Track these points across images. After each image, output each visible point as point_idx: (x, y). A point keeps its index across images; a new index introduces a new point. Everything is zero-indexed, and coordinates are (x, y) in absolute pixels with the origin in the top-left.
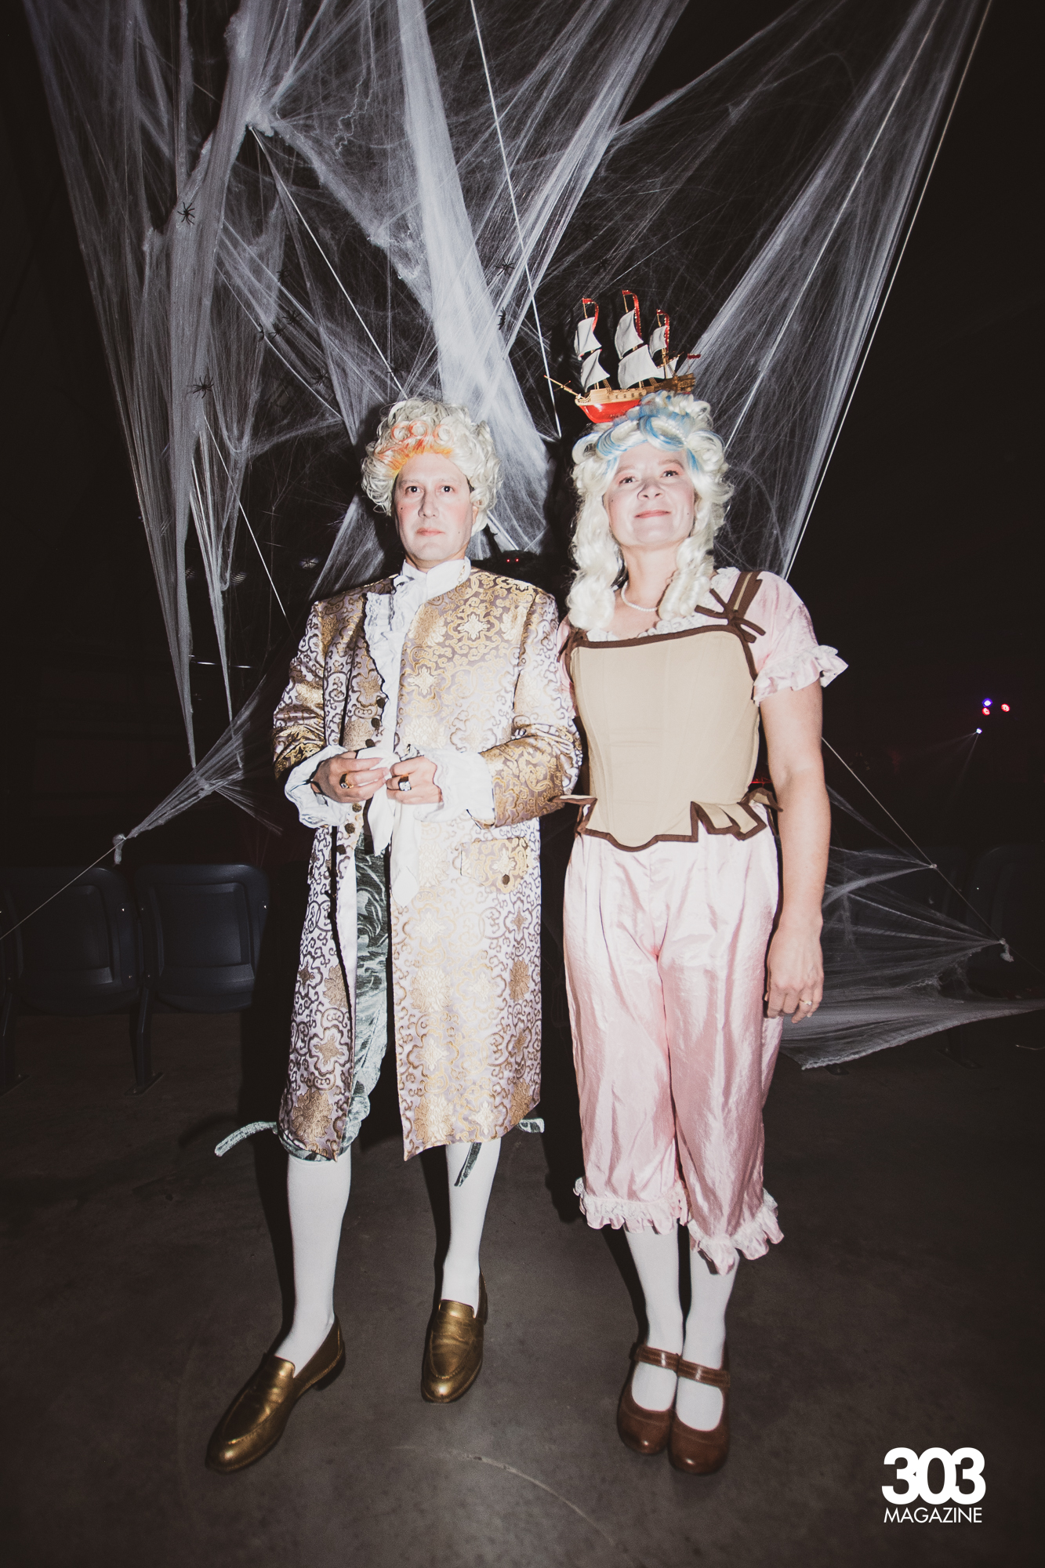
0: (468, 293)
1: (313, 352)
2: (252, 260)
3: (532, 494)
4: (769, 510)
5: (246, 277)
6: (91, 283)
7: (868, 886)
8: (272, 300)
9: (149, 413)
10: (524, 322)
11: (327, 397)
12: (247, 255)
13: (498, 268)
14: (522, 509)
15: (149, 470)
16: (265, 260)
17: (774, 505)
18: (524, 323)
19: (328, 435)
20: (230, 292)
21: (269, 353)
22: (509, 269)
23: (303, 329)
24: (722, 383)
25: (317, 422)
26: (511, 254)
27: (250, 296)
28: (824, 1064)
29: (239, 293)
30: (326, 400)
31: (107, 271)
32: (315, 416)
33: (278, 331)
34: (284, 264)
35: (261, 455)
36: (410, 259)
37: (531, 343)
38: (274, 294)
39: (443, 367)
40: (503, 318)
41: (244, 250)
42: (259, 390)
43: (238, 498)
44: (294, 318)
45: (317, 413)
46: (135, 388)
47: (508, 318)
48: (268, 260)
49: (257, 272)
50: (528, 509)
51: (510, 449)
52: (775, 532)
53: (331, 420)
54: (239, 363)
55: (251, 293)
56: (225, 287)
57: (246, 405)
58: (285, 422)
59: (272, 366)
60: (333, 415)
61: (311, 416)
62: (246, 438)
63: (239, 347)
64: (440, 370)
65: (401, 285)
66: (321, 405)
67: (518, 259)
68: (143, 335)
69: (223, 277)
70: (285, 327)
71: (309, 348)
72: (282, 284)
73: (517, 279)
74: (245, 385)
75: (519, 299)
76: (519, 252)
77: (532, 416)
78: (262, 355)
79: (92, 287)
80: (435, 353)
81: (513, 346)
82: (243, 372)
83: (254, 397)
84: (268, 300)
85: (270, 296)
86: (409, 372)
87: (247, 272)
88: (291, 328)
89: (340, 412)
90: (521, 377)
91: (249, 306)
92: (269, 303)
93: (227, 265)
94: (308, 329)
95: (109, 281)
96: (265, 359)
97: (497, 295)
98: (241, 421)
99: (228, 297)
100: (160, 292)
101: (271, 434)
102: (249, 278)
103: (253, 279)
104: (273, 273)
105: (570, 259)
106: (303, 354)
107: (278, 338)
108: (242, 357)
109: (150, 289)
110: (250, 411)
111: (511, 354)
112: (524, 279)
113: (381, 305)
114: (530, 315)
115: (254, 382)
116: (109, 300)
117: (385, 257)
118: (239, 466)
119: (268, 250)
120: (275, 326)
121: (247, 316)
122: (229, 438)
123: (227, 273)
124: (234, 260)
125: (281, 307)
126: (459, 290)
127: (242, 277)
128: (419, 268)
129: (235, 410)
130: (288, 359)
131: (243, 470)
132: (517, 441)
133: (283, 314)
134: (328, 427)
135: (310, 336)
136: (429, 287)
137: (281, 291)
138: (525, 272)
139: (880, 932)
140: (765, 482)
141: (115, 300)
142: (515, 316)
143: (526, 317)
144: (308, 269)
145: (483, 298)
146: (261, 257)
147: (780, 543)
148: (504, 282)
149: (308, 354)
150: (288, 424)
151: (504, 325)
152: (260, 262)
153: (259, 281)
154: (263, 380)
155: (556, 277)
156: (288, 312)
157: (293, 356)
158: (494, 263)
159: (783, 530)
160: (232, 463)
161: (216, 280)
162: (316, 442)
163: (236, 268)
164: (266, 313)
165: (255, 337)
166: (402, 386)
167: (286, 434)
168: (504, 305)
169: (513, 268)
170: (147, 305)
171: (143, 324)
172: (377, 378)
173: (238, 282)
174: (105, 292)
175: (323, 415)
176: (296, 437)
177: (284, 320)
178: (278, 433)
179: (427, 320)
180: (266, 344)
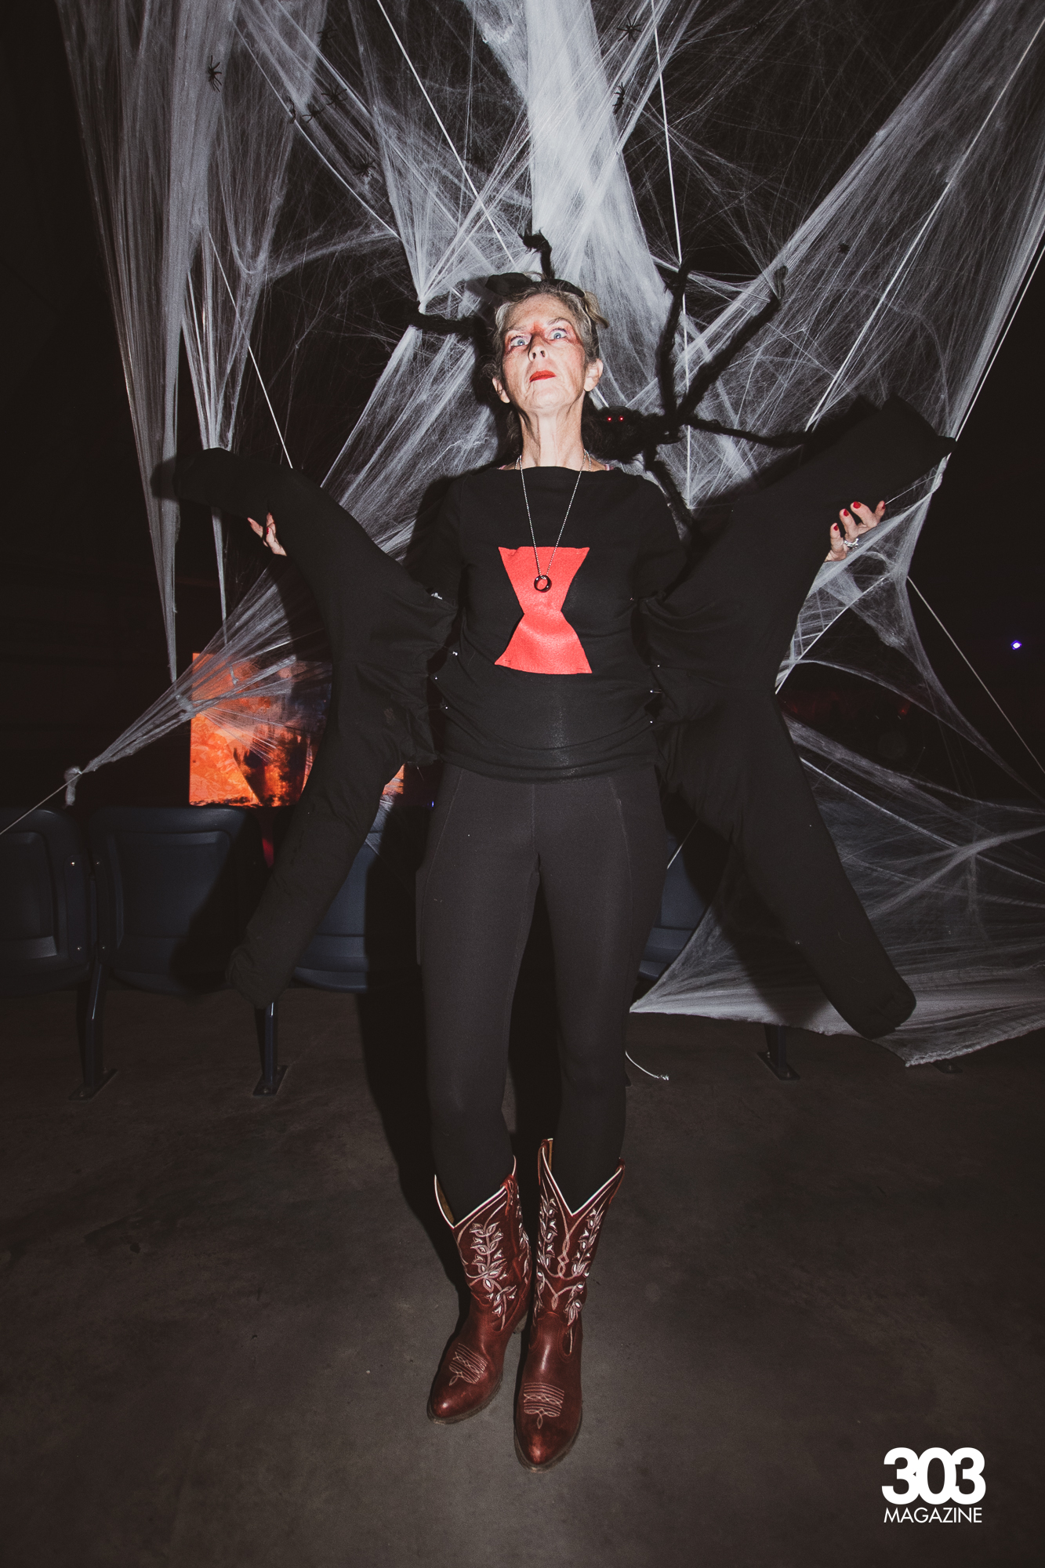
0: (576, 63)
1: (359, 144)
2: (283, 19)
3: (636, 338)
4: (936, 366)
5: (273, 42)
6: (67, 44)
7: (1002, 846)
8: (307, 73)
9: (138, 213)
10: (646, 104)
11: (372, 203)
12: (277, 14)
13: (620, 30)
14: (621, 358)
15: (134, 292)
16: (301, 22)
17: (945, 361)
18: (646, 108)
19: (373, 253)
20: (253, 61)
21: (299, 142)
22: (634, 32)
23: (347, 113)
24: (896, 197)
25: (358, 236)
26: (639, 12)
27: (279, 68)
28: (932, 1060)
29: (265, 62)
30: (372, 207)
31: (91, 24)
32: (356, 227)
33: (314, 113)
34: (327, 23)
35: (282, 279)
36: (500, 17)
37: (653, 134)
38: (311, 66)
39: (534, 163)
40: (621, 100)
41: (274, 6)
42: (284, 192)
43: (247, 335)
44: (336, 97)
45: (360, 224)
46: (121, 182)
47: (627, 100)
48: (305, 18)
49: (290, 36)
50: (628, 358)
51: (614, 276)
52: (942, 396)
53: (377, 234)
54: (258, 155)
55: (280, 62)
56: (245, 55)
57: (265, 215)
58: (316, 234)
59: (303, 161)
60: (380, 227)
61: (351, 226)
62: (263, 256)
63: (260, 135)
64: (531, 166)
65: (486, 53)
66: (366, 213)
67: (647, 20)
68: (135, 110)
69: (243, 40)
70: (323, 109)
71: (354, 138)
72: (323, 50)
73: (643, 46)
74: (265, 186)
75: (643, 74)
76: (648, 12)
77: (646, 233)
78: (289, 148)
79: (68, 49)
80: (527, 145)
81: (629, 138)
82: (263, 169)
83: (276, 201)
84: (302, 73)
85: (306, 68)
86: (490, 171)
87: (276, 34)
88: (332, 111)
89: (392, 222)
90: (635, 180)
91: (277, 81)
92: (302, 78)
93: (250, 26)
94: (354, 112)
95: (92, 39)
96: (293, 150)
97: (613, 69)
98: (258, 233)
99: (249, 68)
100: (161, 48)
101: (299, 250)
102: (278, 42)
103: (283, 44)
104: (310, 37)
105: (715, 20)
106: (345, 146)
107: (313, 123)
108: (263, 148)
109: (149, 43)
110: (270, 220)
111: (625, 150)
112: (651, 47)
113: (459, 76)
114: (655, 98)
115: (277, 182)
116: (92, 65)
117: (468, 13)
118: (251, 292)
119: (306, 6)
120: (310, 107)
121: (272, 93)
122: (240, 253)
123: (249, 36)
124: (261, 19)
125: (318, 81)
126: (564, 60)
127: (269, 43)
128: (511, 29)
129: (250, 218)
130: (326, 153)
131: (257, 297)
132: (624, 266)
133: (320, 91)
134: (373, 242)
135: (356, 123)
136: (525, 56)
137: (319, 62)
138: (653, 42)
139: (1008, 901)
140: (938, 330)
141: (99, 63)
142: (635, 98)
143: (649, 99)
144: (362, 28)
145: (594, 70)
146: (295, 14)
147: (947, 410)
148: (625, 51)
149: (352, 147)
150: (319, 237)
151: (621, 110)
152: (294, 23)
153: (291, 46)
154: (289, 180)
155: (695, 46)
156: (326, 89)
157: (332, 148)
158: (614, 24)
159: (952, 396)
160: (242, 289)
161: (234, 44)
162: (356, 261)
163: (262, 30)
164: (298, 90)
165: (282, 121)
166: (479, 189)
167: (318, 250)
168: (624, 80)
169: (640, 31)
170: (143, 66)
171: (136, 95)
172: (444, 180)
173: (264, 48)
174: (86, 54)
175: (367, 226)
176: (333, 254)
177: (323, 99)
178: (310, 247)
179: (517, 101)
180: (296, 130)
